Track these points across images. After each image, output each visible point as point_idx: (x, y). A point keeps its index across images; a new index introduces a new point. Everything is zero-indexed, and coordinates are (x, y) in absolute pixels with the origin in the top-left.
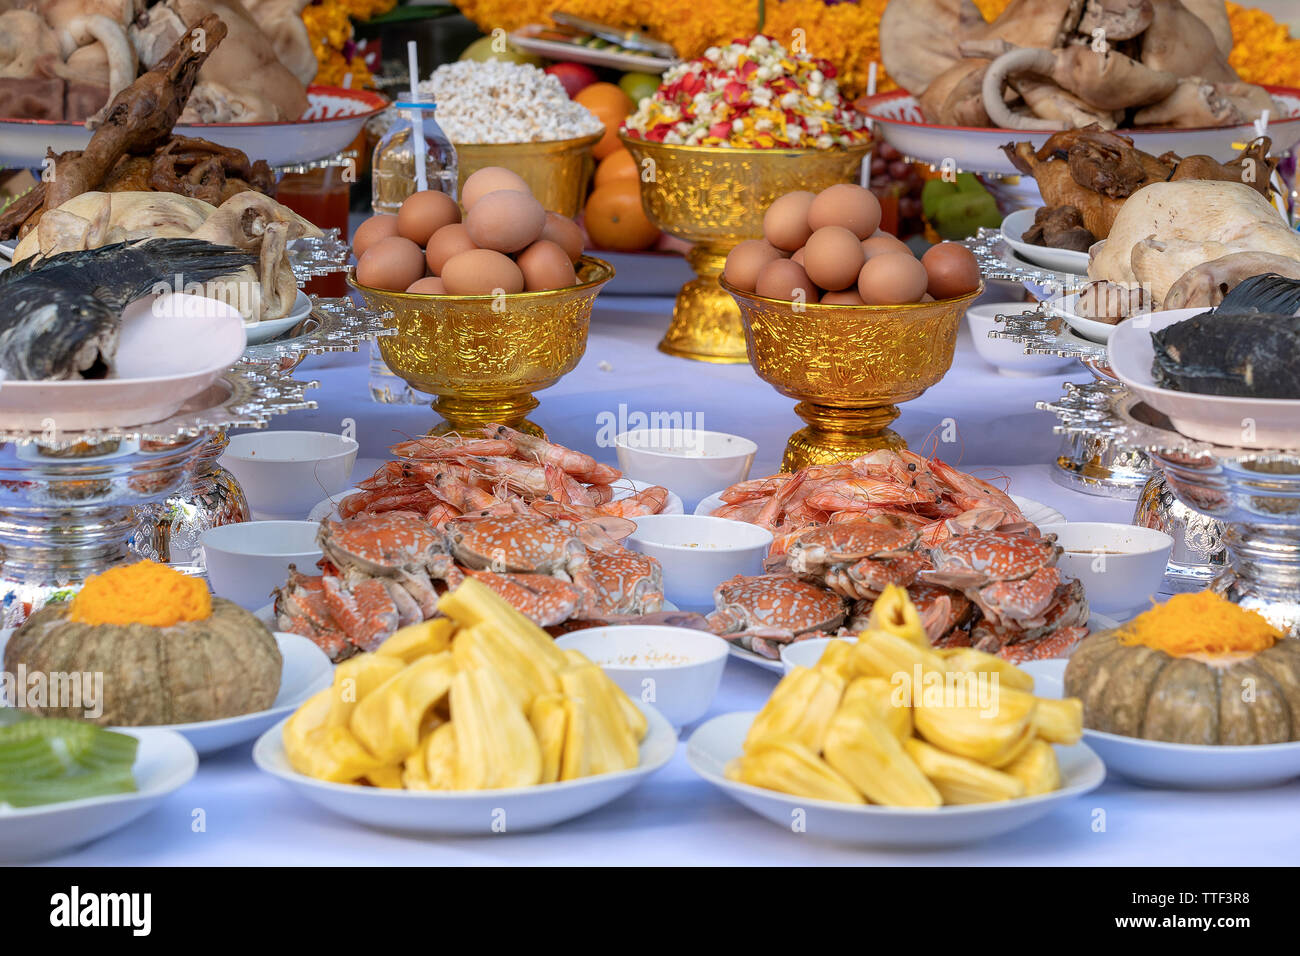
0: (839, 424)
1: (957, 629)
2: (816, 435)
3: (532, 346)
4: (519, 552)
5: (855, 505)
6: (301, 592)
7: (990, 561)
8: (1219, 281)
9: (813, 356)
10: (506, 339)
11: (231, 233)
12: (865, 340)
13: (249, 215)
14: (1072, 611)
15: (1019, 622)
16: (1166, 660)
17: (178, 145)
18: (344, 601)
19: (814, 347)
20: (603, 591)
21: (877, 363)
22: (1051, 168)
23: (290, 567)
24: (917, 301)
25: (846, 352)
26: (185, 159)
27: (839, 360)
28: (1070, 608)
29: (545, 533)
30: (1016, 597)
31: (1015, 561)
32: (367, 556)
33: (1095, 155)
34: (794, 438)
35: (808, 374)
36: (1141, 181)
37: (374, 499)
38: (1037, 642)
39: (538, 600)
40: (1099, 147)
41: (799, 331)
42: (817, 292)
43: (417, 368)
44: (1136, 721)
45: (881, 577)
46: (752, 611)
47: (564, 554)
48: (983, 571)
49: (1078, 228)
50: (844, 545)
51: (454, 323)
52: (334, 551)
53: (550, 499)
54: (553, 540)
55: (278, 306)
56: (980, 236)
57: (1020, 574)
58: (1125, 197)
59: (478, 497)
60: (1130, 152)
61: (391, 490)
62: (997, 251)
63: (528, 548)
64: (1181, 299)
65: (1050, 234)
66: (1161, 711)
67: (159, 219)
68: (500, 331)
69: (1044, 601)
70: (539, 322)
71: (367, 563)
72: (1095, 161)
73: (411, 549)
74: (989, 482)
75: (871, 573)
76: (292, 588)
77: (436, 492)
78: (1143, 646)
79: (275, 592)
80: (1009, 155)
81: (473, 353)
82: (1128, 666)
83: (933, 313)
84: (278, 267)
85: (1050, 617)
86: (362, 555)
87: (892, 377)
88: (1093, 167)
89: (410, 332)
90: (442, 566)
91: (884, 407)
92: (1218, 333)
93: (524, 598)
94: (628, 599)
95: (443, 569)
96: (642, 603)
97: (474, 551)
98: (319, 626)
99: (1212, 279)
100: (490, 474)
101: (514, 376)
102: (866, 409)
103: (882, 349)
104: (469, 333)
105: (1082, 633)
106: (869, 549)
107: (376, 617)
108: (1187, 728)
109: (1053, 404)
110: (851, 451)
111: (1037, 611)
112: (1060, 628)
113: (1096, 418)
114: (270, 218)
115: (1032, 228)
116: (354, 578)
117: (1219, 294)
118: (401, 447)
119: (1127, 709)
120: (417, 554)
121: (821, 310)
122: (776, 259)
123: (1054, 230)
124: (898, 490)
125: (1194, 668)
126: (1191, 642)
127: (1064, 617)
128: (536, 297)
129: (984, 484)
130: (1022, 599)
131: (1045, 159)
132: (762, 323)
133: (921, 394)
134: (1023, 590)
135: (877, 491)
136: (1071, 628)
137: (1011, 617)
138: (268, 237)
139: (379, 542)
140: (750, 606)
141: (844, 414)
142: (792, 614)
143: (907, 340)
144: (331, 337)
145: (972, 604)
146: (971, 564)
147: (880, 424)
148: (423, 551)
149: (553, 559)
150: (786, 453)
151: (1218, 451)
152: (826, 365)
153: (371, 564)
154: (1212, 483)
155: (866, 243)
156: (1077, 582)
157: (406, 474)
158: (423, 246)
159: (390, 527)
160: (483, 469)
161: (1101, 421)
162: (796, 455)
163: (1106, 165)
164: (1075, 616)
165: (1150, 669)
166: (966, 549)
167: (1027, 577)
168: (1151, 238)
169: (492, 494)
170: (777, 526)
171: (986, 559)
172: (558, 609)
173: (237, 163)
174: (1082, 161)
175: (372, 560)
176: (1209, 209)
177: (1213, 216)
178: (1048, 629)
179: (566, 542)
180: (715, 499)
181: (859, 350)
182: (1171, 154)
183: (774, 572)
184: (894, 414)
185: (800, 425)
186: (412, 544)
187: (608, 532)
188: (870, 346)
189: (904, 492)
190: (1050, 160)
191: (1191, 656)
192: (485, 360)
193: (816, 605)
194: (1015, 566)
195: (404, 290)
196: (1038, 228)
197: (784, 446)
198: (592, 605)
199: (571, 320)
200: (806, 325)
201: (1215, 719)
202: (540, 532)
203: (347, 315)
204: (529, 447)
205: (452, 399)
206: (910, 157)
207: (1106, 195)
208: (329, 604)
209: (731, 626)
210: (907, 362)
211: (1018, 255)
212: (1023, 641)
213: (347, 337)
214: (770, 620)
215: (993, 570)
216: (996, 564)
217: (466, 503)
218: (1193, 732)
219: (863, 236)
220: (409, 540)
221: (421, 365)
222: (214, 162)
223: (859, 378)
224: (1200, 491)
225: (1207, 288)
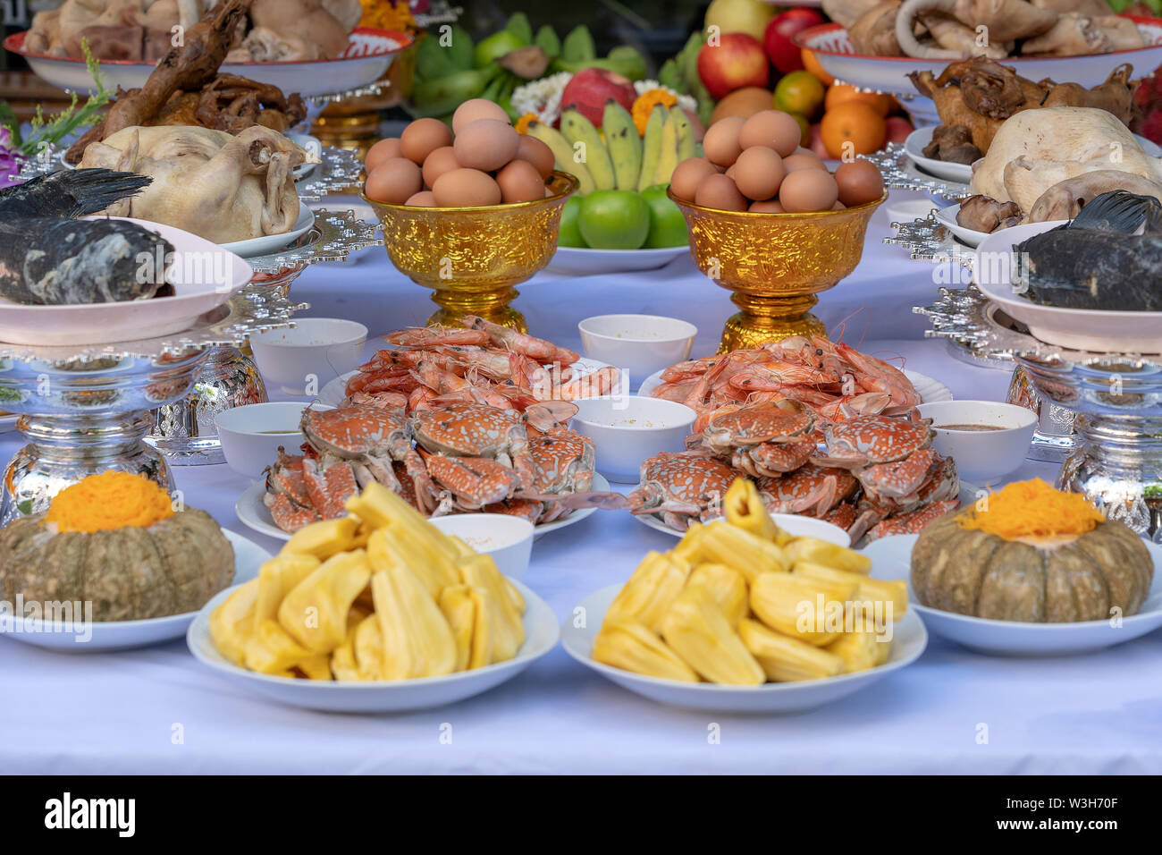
0: (767, 310)
1: (843, 503)
2: (748, 319)
3: (509, 249)
4: (467, 439)
5: (769, 385)
6: (285, 472)
7: (872, 444)
8: (1076, 197)
9: (742, 255)
10: (487, 243)
11: (239, 161)
12: (785, 243)
13: (256, 147)
14: (944, 486)
15: (895, 499)
16: (1000, 543)
17: (221, 83)
18: (317, 482)
19: (743, 248)
20: (540, 470)
21: (796, 260)
22: (947, 94)
23: (279, 449)
24: (829, 208)
25: (770, 252)
26: (227, 94)
27: (764, 258)
28: (942, 484)
29: (491, 422)
30: (891, 479)
31: (893, 445)
32: (336, 443)
33: (982, 83)
34: (730, 322)
35: (738, 270)
36: (1021, 105)
37: (370, 380)
38: (912, 515)
39: (479, 483)
40: (986, 76)
41: (730, 235)
42: (747, 202)
43: (415, 267)
44: (972, 598)
45: (778, 459)
46: (668, 488)
47: (507, 440)
48: (865, 453)
49: (967, 144)
50: (748, 430)
51: (444, 230)
52: (312, 438)
53: (511, 383)
54: (497, 427)
55: (281, 222)
56: (889, 149)
57: (897, 456)
58: (1004, 119)
59: (450, 381)
60: (1012, 80)
61: (384, 373)
62: (901, 163)
63: (475, 435)
64: (1044, 212)
65: (945, 150)
66: (994, 588)
67: (183, 150)
68: (482, 236)
69: (918, 480)
70: (514, 228)
71: (337, 448)
72: (982, 89)
73: (376, 436)
74: (887, 362)
75: (769, 455)
76: (277, 468)
77: (417, 377)
78: (979, 530)
79: (266, 470)
80: (913, 82)
81: (459, 255)
82: (965, 549)
83: (843, 219)
84: (282, 189)
85: (923, 493)
86: (333, 442)
87: (809, 271)
88: (978, 93)
89: (408, 237)
90: (402, 450)
91: (804, 296)
92: (1069, 250)
93: (467, 480)
94: (562, 477)
95: (403, 453)
96: (574, 481)
97: (430, 438)
98: (297, 502)
99: (1071, 195)
100: (463, 361)
101: (494, 273)
102: (790, 298)
103: (800, 249)
104: (456, 238)
105: (953, 505)
106: (769, 433)
107: (340, 498)
108: (1017, 604)
109: (927, 309)
110: (776, 332)
111: (911, 490)
112: (932, 502)
113: (963, 322)
114: (274, 149)
115: (931, 144)
116: (328, 462)
117: (1077, 208)
118: (393, 337)
119: (964, 587)
120: (381, 440)
121: (748, 217)
122: (712, 174)
123: (948, 146)
124: (807, 372)
125: (1024, 551)
126: (1021, 527)
127: (936, 492)
128: (511, 208)
129: (883, 364)
130: (897, 481)
131: (943, 86)
132: (701, 228)
133: (835, 284)
134: (898, 472)
135: (788, 373)
136: (942, 502)
137: (888, 495)
138: (273, 164)
139: (348, 430)
140: (667, 483)
141: (771, 302)
142: (701, 491)
143: (821, 241)
144: (326, 248)
145: (857, 481)
146: (856, 447)
147: (802, 309)
148: (386, 438)
149: (497, 444)
150: (724, 334)
151: (1067, 354)
152: (754, 263)
153: (340, 449)
154: (1062, 379)
155: (784, 160)
156: (950, 459)
157: (395, 361)
158: (420, 165)
159: (359, 417)
160: (457, 357)
161: (967, 325)
162: (731, 336)
163: (991, 91)
164: (947, 489)
165: (984, 552)
166: (853, 433)
167: (904, 459)
168: (1021, 158)
169: (463, 377)
170: (705, 403)
171: (869, 442)
172: (495, 491)
173: (272, 96)
174: (970, 88)
175: (341, 447)
176: (1071, 132)
177: (1074, 138)
178: (922, 503)
179: (509, 429)
180: (656, 378)
181: (781, 250)
182: (1048, 81)
183: (693, 449)
184: (812, 301)
185: (735, 310)
186: (377, 432)
187: (554, 415)
188: (789, 247)
189: (812, 374)
190: (947, 86)
191: (1021, 539)
192: (470, 260)
193: (724, 482)
194: (894, 449)
195: (403, 203)
196: (935, 144)
197: (723, 328)
198: (528, 485)
199: (542, 226)
200: (737, 230)
201: (1042, 598)
202: (487, 420)
203: (346, 227)
204: (500, 336)
205: (447, 292)
206: (840, 80)
207: (990, 117)
208: (305, 484)
209: (650, 501)
210: (821, 259)
211: (918, 168)
212: (900, 514)
213: (340, 248)
214: (683, 496)
215: (874, 452)
216: (878, 447)
217: (441, 386)
218: (1022, 608)
219: (784, 154)
220: (375, 428)
221: (418, 265)
222: (251, 96)
223: (781, 274)
224: (1054, 386)
225: (1066, 202)
